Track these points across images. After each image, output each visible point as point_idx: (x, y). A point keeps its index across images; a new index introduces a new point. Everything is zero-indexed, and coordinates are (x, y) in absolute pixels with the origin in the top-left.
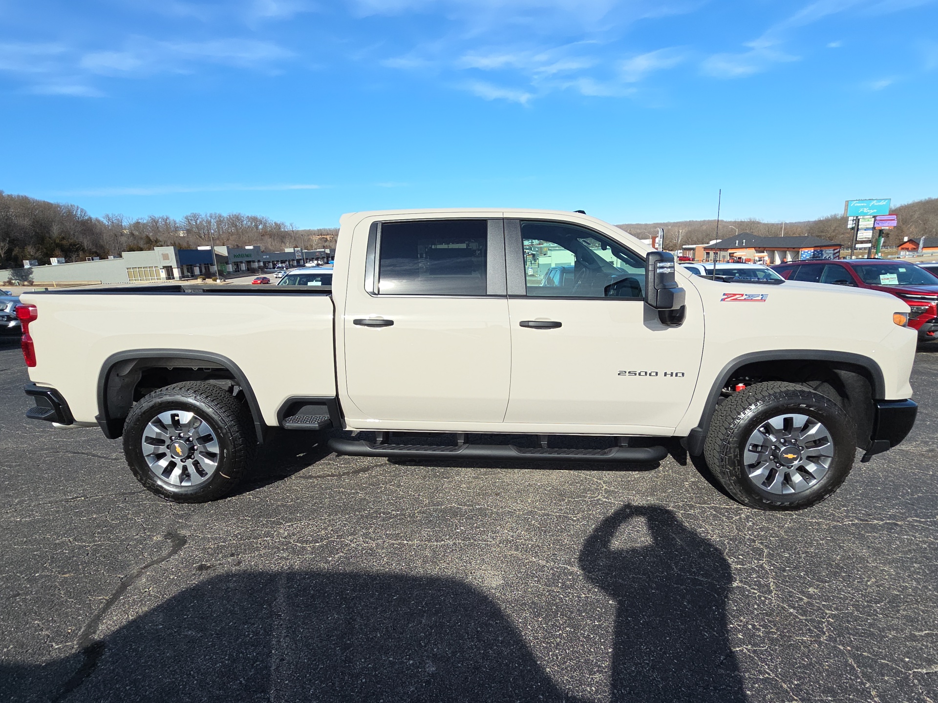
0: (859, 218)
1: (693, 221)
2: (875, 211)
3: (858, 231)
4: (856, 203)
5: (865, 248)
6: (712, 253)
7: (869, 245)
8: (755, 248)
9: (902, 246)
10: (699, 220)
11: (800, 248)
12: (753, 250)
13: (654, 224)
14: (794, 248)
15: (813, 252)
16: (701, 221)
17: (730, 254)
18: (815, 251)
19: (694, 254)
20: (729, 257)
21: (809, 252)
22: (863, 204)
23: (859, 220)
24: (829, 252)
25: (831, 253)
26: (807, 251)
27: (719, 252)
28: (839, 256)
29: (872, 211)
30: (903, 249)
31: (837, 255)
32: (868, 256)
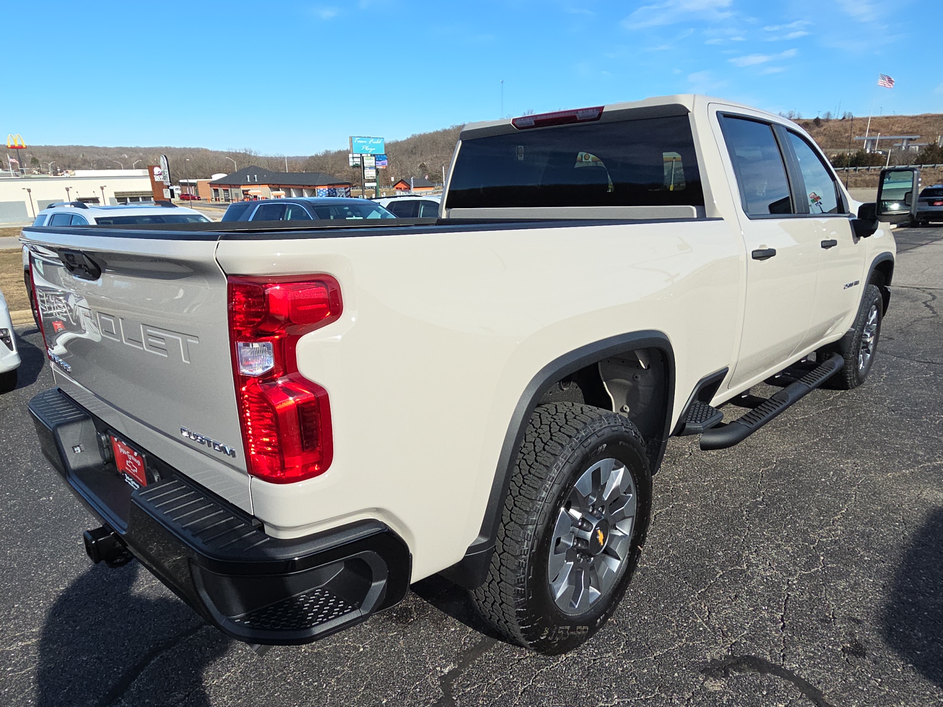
0: (363, 155)
1: (170, 148)
2: (374, 149)
3: (364, 169)
4: (358, 140)
5: (372, 187)
6: (221, 190)
7: (374, 184)
8: (268, 185)
9: (397, 186)
10: (178, 147)
11: (315, 186)
12: (266, 188)
13: (117, 148)
14: (309, 186)
15: (328, 191)
16: (180, 148)
17: (243, 191)
18: (329, 189)
19: (197, 191)
20: (243, 195)
21: (324, 191)
22: (363, 142)
23: (363, 157)
24: (341, 191)
25: (343, 192)
26: (322, 189)
27: (229, 189)
28: (350, 195)
29: (372, 149)
30: (397, 188)
31: (349, 193)
32: (376, 195)
